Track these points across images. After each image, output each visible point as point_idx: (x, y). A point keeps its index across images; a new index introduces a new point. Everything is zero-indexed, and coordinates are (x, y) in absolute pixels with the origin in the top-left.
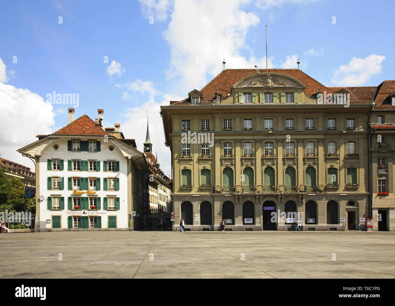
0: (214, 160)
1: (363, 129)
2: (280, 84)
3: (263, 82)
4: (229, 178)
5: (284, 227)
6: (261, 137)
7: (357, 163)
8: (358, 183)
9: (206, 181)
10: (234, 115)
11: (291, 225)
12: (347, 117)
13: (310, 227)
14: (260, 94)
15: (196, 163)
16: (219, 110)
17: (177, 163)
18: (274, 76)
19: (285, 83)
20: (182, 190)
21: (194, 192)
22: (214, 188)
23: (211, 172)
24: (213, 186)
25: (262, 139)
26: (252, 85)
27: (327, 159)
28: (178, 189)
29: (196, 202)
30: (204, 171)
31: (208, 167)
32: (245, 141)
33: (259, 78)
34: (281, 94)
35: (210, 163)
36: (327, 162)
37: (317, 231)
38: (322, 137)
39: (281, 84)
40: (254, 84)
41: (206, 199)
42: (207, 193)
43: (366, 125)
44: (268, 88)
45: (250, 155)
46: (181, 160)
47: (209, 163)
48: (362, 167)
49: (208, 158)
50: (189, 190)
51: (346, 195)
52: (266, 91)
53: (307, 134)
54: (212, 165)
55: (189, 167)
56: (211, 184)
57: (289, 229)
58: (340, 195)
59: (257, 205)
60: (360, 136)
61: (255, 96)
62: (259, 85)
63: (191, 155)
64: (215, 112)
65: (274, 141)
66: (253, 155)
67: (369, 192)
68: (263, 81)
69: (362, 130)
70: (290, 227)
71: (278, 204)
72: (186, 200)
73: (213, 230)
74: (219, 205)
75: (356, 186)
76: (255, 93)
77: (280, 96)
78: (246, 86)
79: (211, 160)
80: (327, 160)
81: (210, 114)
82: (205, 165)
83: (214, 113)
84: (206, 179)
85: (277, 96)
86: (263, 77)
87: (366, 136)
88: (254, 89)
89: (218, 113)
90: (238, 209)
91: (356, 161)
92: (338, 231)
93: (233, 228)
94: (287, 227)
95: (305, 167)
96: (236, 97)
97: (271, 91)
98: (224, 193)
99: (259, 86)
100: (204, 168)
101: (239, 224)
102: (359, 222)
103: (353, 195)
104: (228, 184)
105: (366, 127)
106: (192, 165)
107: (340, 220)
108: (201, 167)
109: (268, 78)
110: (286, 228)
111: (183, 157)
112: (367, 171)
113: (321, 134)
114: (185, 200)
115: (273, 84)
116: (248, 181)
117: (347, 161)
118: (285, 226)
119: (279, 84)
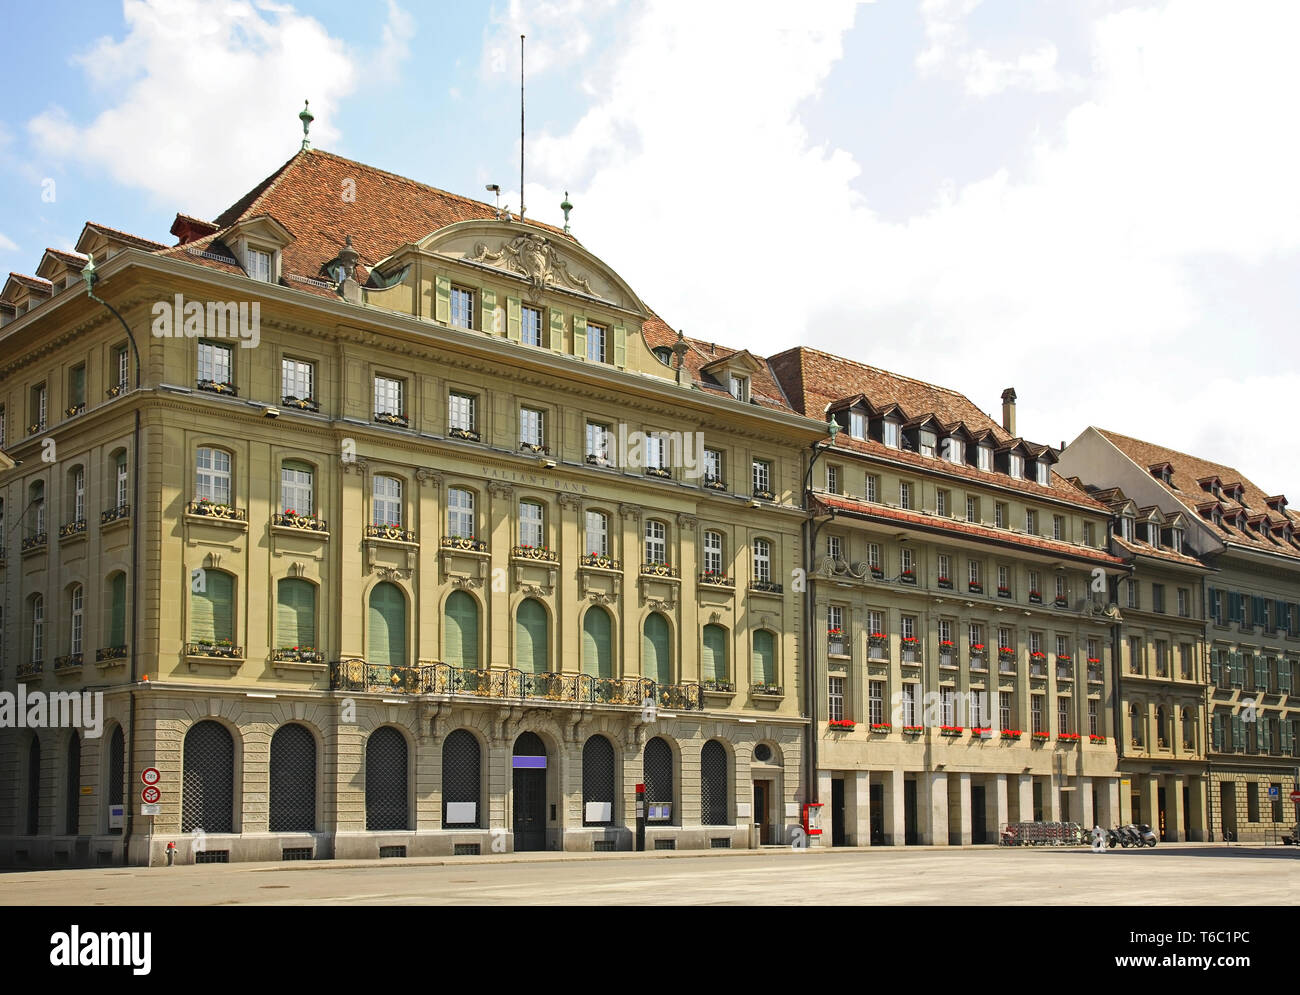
0: (333, 541)
1: (794, 504)
2: (573, 282)
3: (517, 258)
4: (389, 625)
5: (583, 836)
6: (510, 476)
7: (778, 615)
8: (780, 685)
9: (296, 634)
10: (419, 366)
11: (602, 829)
12: (752, 453)
13: (659, 837)
14: (509, 301)
15: (261, 544)
16: (373, 331)
17: (174, 533)
18: (554, 245)
19: (587, 284)
20: (193, 667)
21: (249, 678)
22: (334, 665)
23: (322, 592)
24: (329, 657)
25: (513, 485)
26: (482, 257)
27: (702, 590)
28: (177, 661)
29: (257, 726)
30: (294, 588)
31: (312, 572)
32: (456, 481)
33: (506, 240)
34: (575, 320)
35: (319, 553)
36: (703, 603)
37: (679, 849)
38: (690, 508)
39: (576, 284)
40: (489, 258)
41: (299, 715)
42: (304, 687)
43: (798, 489)
44: (534, 286)
45: (470, 542)
46: (194, 524)
47: (313, 553)
48: (790, 631)
49: (311, 530)
50: (227, 670)
51: (755, 721)
52: (527, 298)
53: (652, 492)
54: (325, 564)
55: (230, 562)
56: (322, 647)
57: (601, 846)
58: (741, 720)
59: (494, 746)
60: (787, 525)
61: (492, 307)
62: (502, 266)
63: (240, 504)
64: (352, 338)
65: (550, 499)
66: (481, 541)
67: (807, 715)
68: (519, 255)
69: (789, 504)
70: (602, 838)
71: (562, 744)
72: (214, 715)
73: (328, 852)
74: (357, 740)
75: (776, 693)
76: (493, 294)
77: (572, 329)
78: (458, 256)
79: (322, 540)
80: (702, 594)
81: (325, 337)
82: (300, 562)
83: (347, 338)
84: (295, 621)
85: (561, 324)
86: (520, 240)
87: (799, 528)
88: (488, 278)
89: (362, 342)
90: (427, 762)
91: (775, 607)
92: (734, 848)
93: (411, 842)
94: (594, 838)
95: (644, 611)
96: (424, 290)
97: (543, 302)
98: (381, 689)
99: (503, 269)
100: (292, 574)
101: (430, 827)
102: (783, 816)
103: (768, 724)
104: (388, 653)
105: (799, 496)
106: (243, 553)
107: (736, 810)
108: (281, 568)
109: (535, 250)
110: (591, 842)
111: (205, 512)
112: (802, 644)
113: (689, 499)
114: (209, 715)
115: (550, 277)
116: (460, 648)
117: (757, 604)
118: (586, 833)
119: (571, 285)
